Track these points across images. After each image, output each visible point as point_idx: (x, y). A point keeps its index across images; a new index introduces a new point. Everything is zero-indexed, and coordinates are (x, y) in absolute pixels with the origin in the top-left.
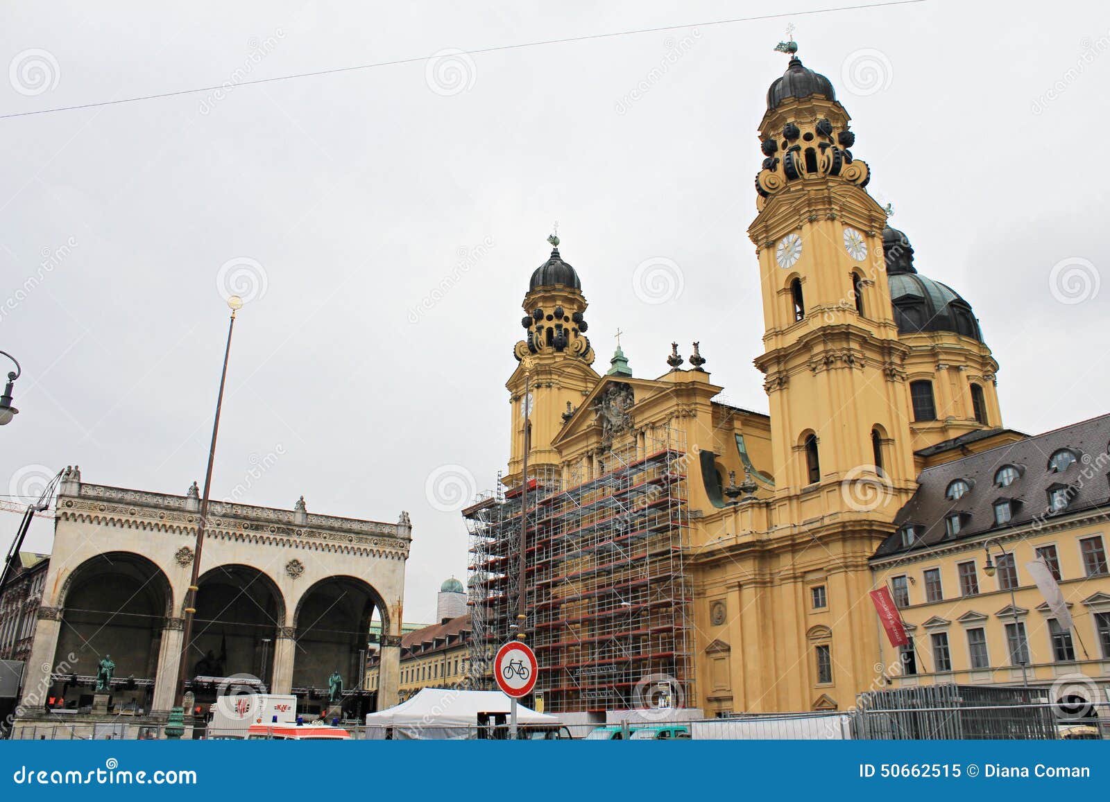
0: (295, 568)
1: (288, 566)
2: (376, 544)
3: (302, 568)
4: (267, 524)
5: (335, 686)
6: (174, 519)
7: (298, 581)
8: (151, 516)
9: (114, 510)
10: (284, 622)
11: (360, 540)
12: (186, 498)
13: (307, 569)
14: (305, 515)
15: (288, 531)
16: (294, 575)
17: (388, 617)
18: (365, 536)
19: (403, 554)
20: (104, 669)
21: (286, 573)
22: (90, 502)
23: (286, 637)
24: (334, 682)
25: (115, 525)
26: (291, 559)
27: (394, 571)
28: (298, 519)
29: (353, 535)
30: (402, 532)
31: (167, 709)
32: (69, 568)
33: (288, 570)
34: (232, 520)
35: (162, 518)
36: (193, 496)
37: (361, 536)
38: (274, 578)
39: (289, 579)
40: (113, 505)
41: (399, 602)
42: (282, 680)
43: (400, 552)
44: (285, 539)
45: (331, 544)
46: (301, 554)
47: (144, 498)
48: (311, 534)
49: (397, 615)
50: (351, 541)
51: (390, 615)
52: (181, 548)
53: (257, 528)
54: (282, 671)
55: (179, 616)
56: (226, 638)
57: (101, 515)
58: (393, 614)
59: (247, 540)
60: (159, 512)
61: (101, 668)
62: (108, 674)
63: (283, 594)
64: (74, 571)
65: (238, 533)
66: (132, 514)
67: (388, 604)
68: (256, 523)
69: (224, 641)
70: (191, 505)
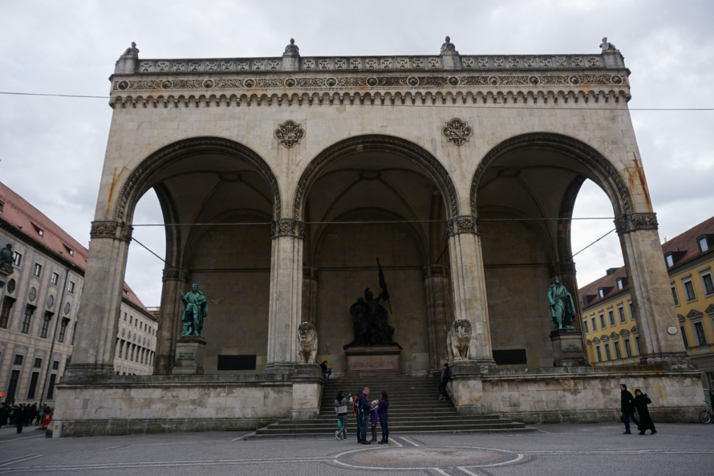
0: (457, 132)
1: (446, 130)
2: (576, 82)
3: (468, 129)
4: (403, 75)
5: (561, 303)
6: (266, 85)
7: (465, 150)
8: (235, 86)
9: (184, 85)
10: (456, 210)
11: (550, 80)
12: (280, 59)
13: (477, 130)
14: (457, 58)
15: (437, 82)
16: (458, 141)
17: (624, 186)
18: (556, 74)
19: (622, 92)
20: (190, 304)
21: (445, 139)
22: (150, 79)
23: (464, 229)
24: (557, 298)
25: (187, 105)
26: (448, 119)
27: (613, 119)
28: (449, 63)
29: (536, 75)
30: (610, 61)
31: (288, 360)
32: (129, 167)
33: (446, 135)
34: (350, 76)
35: (249, 85)
36: (290, 54)
37: (549, 74)
38: (428, 147)
39: (453, 148)
40: (181, 78)
41: (635, 161)
42: (470, 300)
43: (617, 90)
44: (434, 91)
45: (505, 91)
46: (463, 111)
47: (224, 67)
48: (472, 81)
49: (637, 182)
50: (536, 82)
51: (628, 184)
52: (282, 122)
53: (389, 82)
54: (468, 284)
55: (291, 216)
56: (384, 272)
57: (166, 94)
58: (631, 181)
59: (378, 102)
60: (245, 78)
61: (186, 303)
62: (195, 312)
63: (447, 168)
64: (136, 170)
65: (362, 92)
66: (208, 86)
67: (620, 167)
68: (386, 75)
69: (381, 275)
70: (288, 65)
